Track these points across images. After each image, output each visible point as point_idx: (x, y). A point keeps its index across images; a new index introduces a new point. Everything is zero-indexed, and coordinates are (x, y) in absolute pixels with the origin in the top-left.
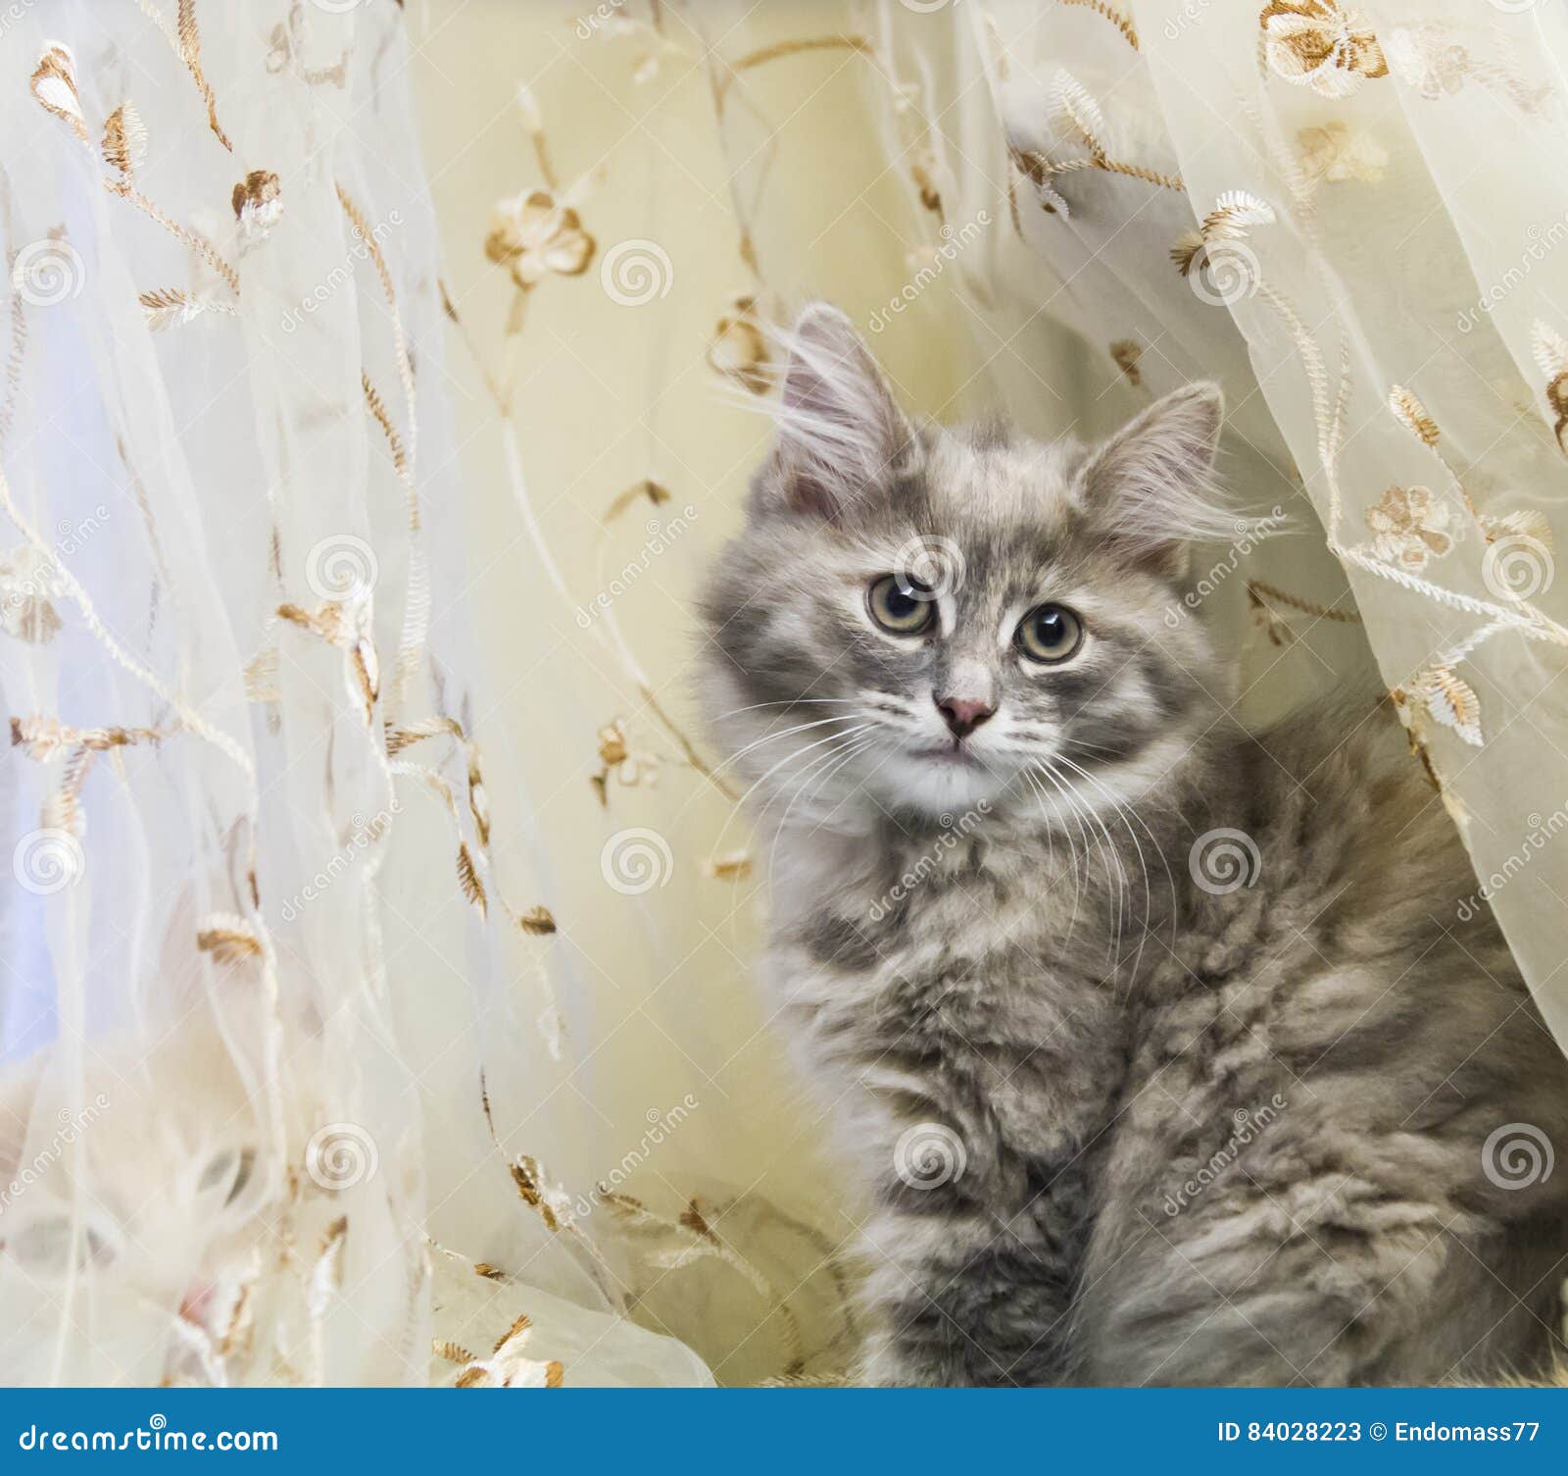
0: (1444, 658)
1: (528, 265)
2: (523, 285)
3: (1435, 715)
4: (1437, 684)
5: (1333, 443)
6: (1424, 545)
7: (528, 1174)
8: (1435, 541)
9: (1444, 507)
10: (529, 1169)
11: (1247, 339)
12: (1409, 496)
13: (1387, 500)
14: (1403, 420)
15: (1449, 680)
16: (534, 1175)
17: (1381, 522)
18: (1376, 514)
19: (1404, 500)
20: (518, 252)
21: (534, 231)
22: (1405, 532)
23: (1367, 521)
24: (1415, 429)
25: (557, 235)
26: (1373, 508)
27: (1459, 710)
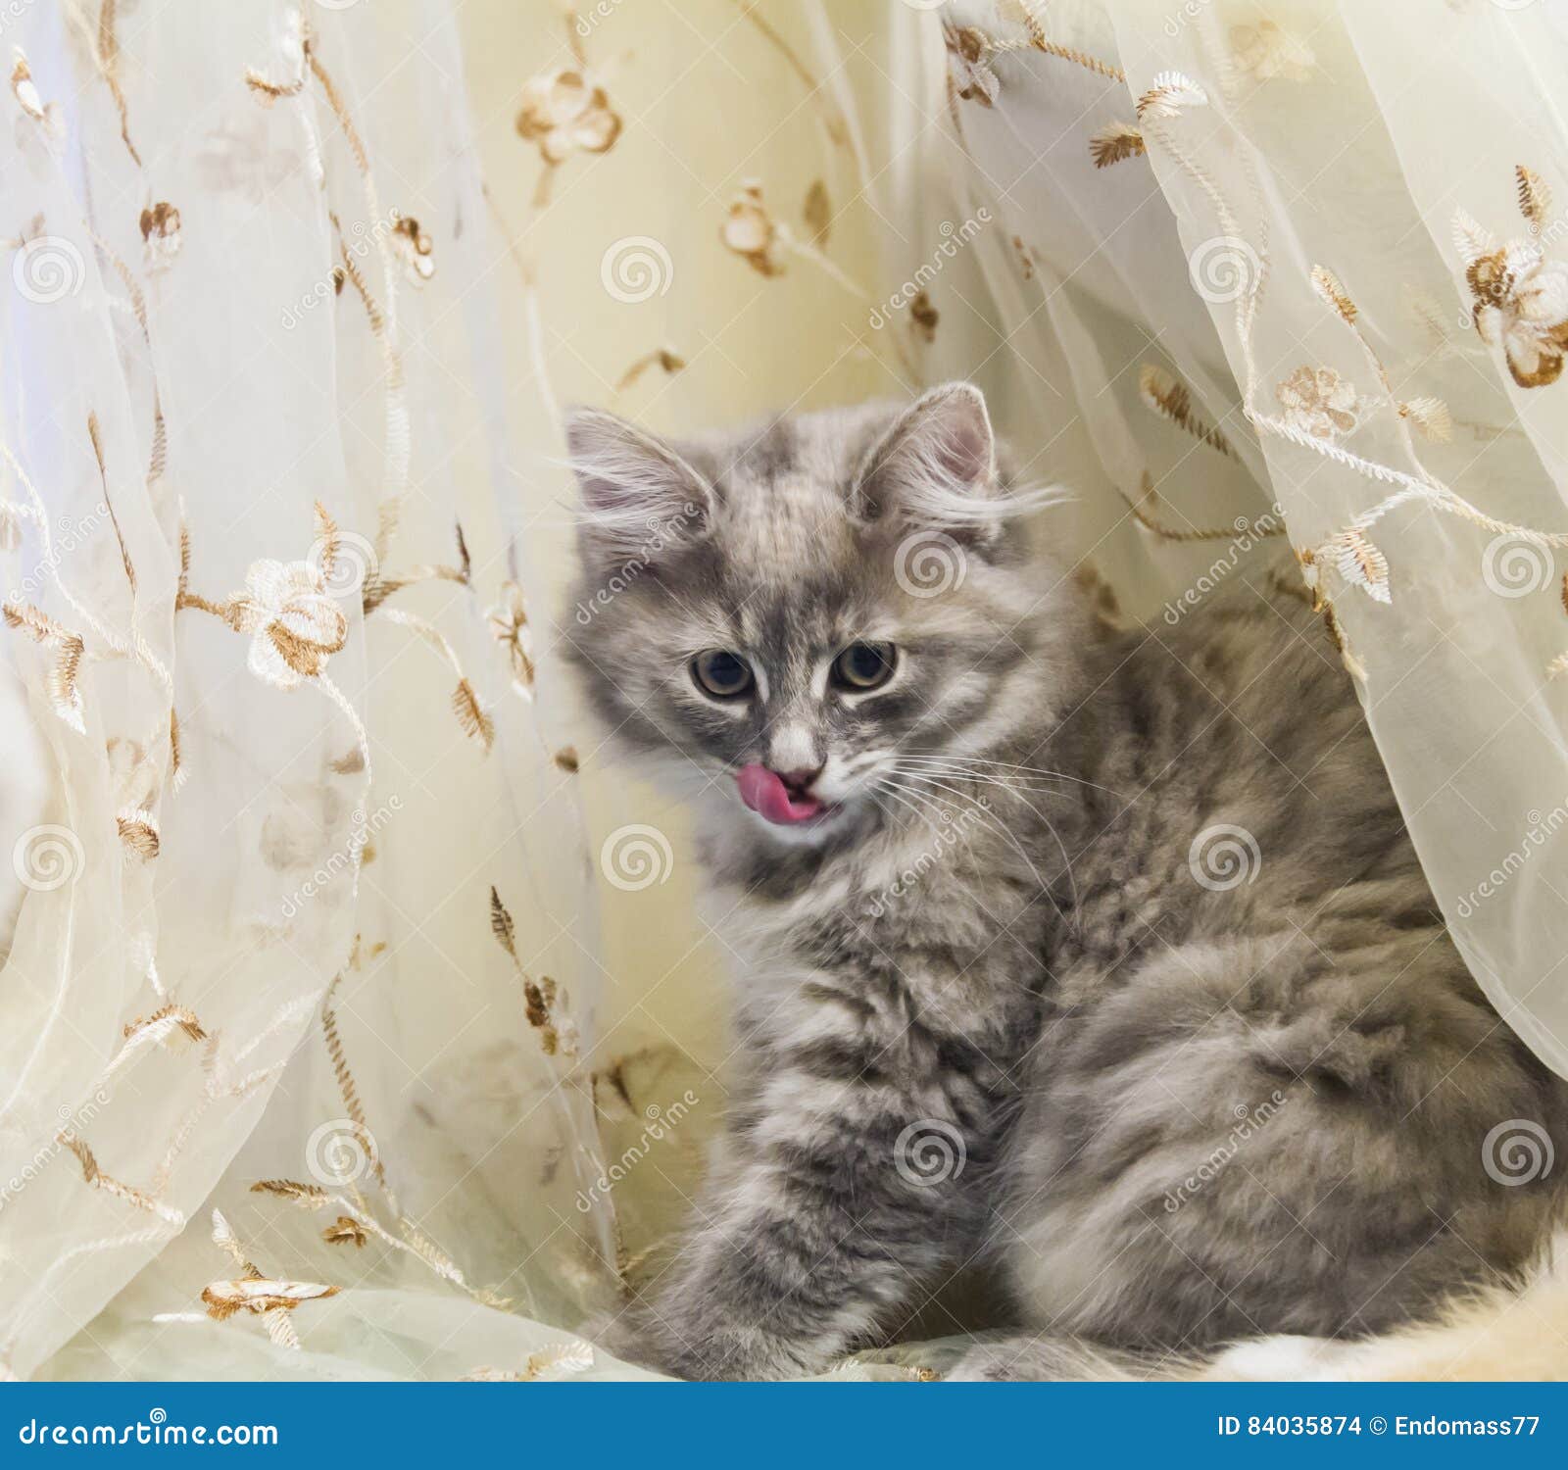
0: (1353, 520)
1: (556, 141)
2: (550, 160)
3: (1343, 574)
4: (1348, 546)
5: (1250, 319)
6: (1330, 422)
7: (543, 995)
8: (1340, 419)
9: (1351, 388)
10: (545, 990)
11: (1178, 215)
12: (1318, 376)
13: (1297, 378)
14: (1324, 296)
15: (1357, 542)
16: (550, 998)
17: (1291, 398)
18: (1286, 390)
19: (1312, 378)
20: (545, 128)
21: (562, 109)
22: (1314, 409)
23: (1278, 396)
24: (1335, 306)
25: (585, 113)
26: (1284, 384)
27: (1368, 569)
